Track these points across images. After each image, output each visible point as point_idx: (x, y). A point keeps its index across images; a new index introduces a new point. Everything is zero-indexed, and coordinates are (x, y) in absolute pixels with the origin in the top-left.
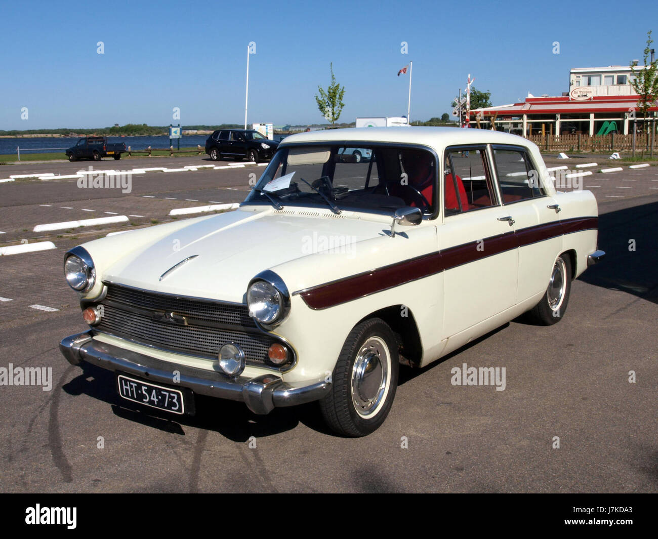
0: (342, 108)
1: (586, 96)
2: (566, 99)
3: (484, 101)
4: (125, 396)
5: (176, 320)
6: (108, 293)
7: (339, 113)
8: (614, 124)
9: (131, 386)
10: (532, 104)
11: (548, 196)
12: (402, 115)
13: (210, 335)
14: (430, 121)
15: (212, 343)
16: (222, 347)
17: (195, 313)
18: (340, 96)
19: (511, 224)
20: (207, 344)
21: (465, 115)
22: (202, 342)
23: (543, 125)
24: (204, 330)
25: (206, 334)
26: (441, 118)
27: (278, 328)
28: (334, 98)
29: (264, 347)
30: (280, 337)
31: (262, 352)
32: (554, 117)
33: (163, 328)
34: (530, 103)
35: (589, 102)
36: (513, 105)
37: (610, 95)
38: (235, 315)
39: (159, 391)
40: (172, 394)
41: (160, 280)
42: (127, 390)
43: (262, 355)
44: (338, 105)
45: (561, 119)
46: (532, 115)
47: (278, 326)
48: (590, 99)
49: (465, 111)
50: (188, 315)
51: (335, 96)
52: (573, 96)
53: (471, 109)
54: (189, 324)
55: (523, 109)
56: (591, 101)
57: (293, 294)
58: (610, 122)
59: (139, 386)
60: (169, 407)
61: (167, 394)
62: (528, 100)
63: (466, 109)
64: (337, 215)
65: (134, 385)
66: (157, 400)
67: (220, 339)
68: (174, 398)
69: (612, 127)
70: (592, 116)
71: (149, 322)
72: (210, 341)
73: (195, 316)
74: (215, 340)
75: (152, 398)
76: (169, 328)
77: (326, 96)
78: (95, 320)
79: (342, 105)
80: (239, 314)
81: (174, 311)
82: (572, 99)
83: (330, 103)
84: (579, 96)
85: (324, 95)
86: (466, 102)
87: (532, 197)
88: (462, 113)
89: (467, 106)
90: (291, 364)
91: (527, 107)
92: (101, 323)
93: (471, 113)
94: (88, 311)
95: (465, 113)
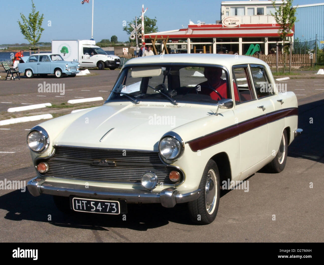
0: (41, 32)
1: (235, 23)
2: (219, 26)
3: (151, 26)
4: (77, 210)
5: (109, 163)
6: (55, 153)
7: (39, 36)
8: (258, 46)
9: (82, 203)
10: (193, 30)
11: (276, 94)
12: (90, 39)
13: (131, 170)
14: (101, 42)
15: (131, 175)
16: (143, 175)
17: (121, 159)
18: (39, 21)
19: (264, 110)
20: (128, 176)
21: (141, 39)
22: (125, 175)
23: (205, 47)
24: (127, 168)
25: (128, 170)
26: (110, 40)
27: (176, 162)
28: (34, 23)
29: (165, 174)
30: (176, 167)
31: (163, 177)
32: (211, 40)
33: (99, 170)
34: (192, 29)
35: (237, 28)
36: (179, 30)
37: (252, 23)
38: (147, 158)
39: (103, 203)
40: (112, 204)
41: (100, 141)
42: (79, 206)
43: (163, 179)
44: (38, 29)
45: (217, 42)
46: (194, 39)
47: (176, 161)
48: (238, 26)
49: (141, 35)
50: (116, 161)
51: (35, 22)
52: (225, 24)
53: (145, 33)
54: (117, 165)
55: (187, 34)
56: (239, 28)
57: (186, 143)
58: (255, 44)
59: (89, 202)
60: (110, 211)
61: (109, 204)
62: (190, 26)
63: (141, 33)
64: (176, 106)
65: (84, 202)
66: (101, 209)
67: (137, 172)
68: (113, 205)
69: (256, 49)
70: (240, 39)
71: (88, 167)
72: (131, 174)
73: (121, 161)
74: (134, 173)
75: (98, 208)
76: (103, 169)
77: (28, 21)
78: (46, 170)
79: (42, 30)
80: (149, 157)
81: (107, 159)
82: (225, 26)
83: (31, 27)
84: (229, 24)
85: (25, 21)
86: (141, 27)
87: (269, 95)
88: (138, 37)
89: (142, 30)
90: (180, 182)
91: (190, 32)
92: (48, 172)
93: (146, 37)
94: (41, 165)
95: (140, 37)
